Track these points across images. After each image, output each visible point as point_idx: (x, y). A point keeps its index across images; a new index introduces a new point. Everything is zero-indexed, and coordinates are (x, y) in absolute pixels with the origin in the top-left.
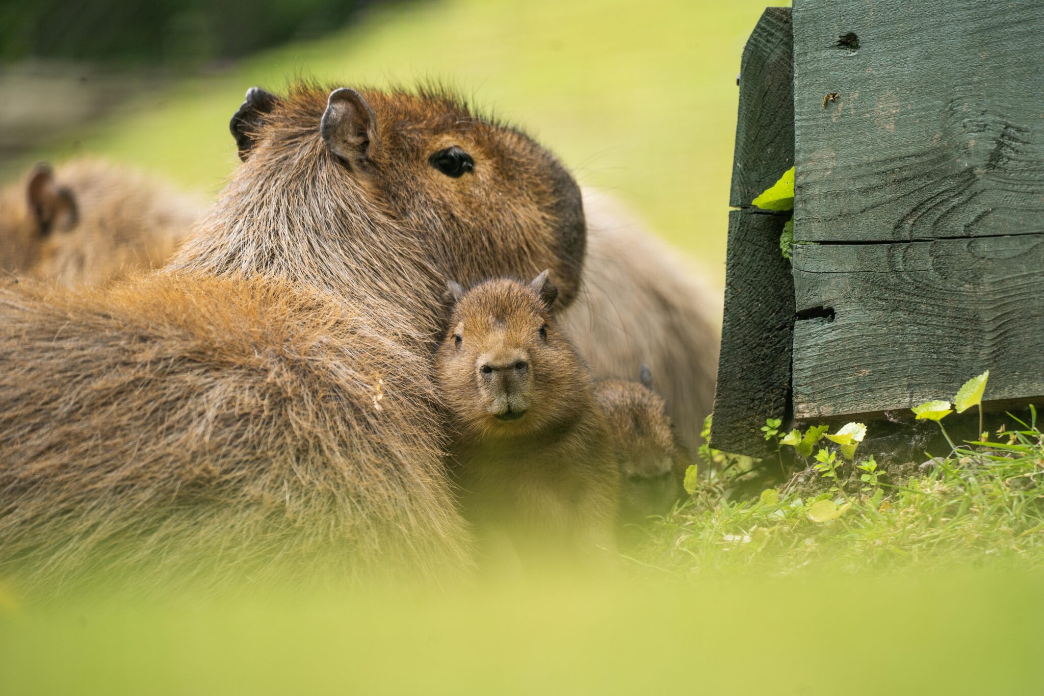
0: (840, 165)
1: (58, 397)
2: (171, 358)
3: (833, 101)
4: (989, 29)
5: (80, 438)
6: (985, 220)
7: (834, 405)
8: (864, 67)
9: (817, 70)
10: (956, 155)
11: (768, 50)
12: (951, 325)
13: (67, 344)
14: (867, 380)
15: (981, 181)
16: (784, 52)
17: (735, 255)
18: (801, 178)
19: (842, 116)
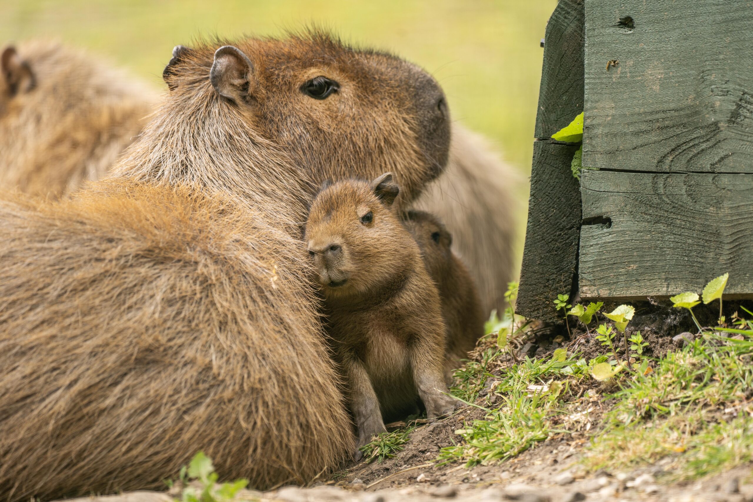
0: (618, 113)
1: (49, 285)
2: (130, 255)
3: (614, 66)
4: (732, 21)
5: (65, 315)
6: (726, 161)
7: (610, 289)
8: (638, 42)
9: (602, 43)
10: (705, 112)
11: (565, 24)
12: (699, 237)
13: (55, 245)
14: (635, 272)
15: (724, 132)
16: (577, 26)
17: (537, 174)
18: (589, 121)
19: (620, 77)
